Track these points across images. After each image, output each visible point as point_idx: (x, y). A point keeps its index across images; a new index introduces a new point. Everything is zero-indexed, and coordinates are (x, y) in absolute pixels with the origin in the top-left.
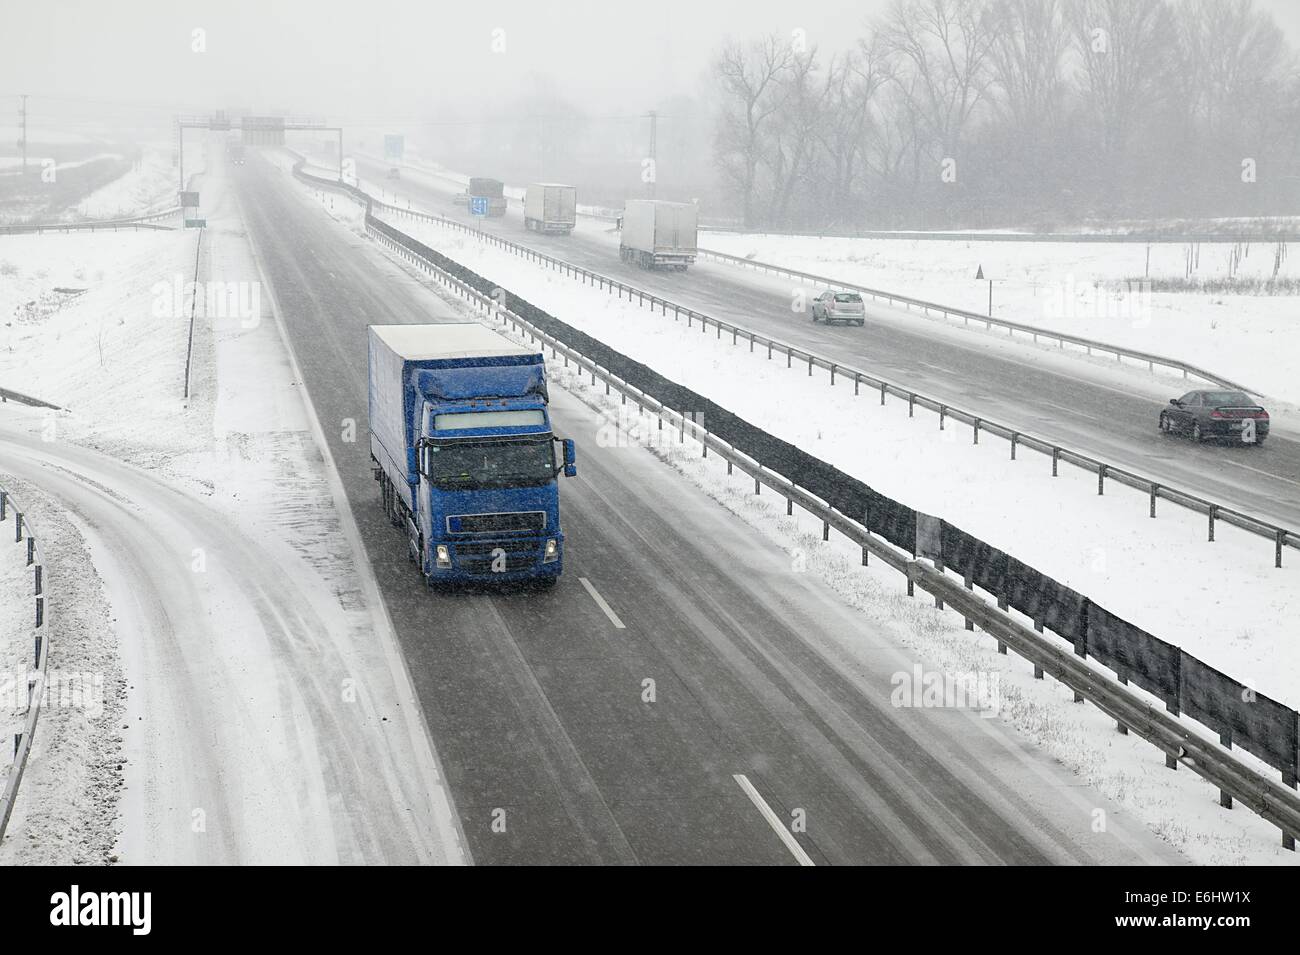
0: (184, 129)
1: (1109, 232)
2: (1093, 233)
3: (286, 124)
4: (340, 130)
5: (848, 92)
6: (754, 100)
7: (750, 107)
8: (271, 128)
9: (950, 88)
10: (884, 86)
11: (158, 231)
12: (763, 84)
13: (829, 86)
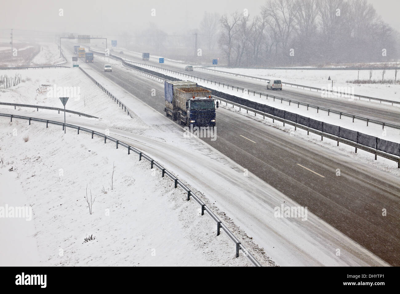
0: (61, 39)
1: (339, 67)
2: (335, 67)
3: (91, 37)
4: (106, 39)
5: (257, 27)
6: (231, 30)
7: (229, 32)
8: (87, 38)
9: (284, 26)
10: (267, 26)
11: (66, 68)
12: (233, 25)
13: (253, 26)
